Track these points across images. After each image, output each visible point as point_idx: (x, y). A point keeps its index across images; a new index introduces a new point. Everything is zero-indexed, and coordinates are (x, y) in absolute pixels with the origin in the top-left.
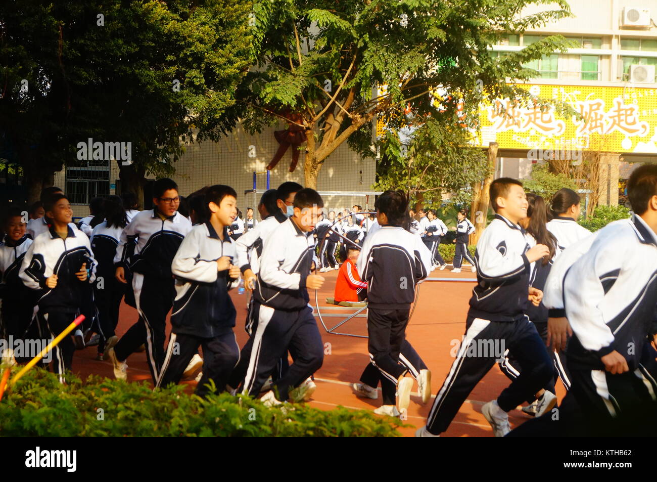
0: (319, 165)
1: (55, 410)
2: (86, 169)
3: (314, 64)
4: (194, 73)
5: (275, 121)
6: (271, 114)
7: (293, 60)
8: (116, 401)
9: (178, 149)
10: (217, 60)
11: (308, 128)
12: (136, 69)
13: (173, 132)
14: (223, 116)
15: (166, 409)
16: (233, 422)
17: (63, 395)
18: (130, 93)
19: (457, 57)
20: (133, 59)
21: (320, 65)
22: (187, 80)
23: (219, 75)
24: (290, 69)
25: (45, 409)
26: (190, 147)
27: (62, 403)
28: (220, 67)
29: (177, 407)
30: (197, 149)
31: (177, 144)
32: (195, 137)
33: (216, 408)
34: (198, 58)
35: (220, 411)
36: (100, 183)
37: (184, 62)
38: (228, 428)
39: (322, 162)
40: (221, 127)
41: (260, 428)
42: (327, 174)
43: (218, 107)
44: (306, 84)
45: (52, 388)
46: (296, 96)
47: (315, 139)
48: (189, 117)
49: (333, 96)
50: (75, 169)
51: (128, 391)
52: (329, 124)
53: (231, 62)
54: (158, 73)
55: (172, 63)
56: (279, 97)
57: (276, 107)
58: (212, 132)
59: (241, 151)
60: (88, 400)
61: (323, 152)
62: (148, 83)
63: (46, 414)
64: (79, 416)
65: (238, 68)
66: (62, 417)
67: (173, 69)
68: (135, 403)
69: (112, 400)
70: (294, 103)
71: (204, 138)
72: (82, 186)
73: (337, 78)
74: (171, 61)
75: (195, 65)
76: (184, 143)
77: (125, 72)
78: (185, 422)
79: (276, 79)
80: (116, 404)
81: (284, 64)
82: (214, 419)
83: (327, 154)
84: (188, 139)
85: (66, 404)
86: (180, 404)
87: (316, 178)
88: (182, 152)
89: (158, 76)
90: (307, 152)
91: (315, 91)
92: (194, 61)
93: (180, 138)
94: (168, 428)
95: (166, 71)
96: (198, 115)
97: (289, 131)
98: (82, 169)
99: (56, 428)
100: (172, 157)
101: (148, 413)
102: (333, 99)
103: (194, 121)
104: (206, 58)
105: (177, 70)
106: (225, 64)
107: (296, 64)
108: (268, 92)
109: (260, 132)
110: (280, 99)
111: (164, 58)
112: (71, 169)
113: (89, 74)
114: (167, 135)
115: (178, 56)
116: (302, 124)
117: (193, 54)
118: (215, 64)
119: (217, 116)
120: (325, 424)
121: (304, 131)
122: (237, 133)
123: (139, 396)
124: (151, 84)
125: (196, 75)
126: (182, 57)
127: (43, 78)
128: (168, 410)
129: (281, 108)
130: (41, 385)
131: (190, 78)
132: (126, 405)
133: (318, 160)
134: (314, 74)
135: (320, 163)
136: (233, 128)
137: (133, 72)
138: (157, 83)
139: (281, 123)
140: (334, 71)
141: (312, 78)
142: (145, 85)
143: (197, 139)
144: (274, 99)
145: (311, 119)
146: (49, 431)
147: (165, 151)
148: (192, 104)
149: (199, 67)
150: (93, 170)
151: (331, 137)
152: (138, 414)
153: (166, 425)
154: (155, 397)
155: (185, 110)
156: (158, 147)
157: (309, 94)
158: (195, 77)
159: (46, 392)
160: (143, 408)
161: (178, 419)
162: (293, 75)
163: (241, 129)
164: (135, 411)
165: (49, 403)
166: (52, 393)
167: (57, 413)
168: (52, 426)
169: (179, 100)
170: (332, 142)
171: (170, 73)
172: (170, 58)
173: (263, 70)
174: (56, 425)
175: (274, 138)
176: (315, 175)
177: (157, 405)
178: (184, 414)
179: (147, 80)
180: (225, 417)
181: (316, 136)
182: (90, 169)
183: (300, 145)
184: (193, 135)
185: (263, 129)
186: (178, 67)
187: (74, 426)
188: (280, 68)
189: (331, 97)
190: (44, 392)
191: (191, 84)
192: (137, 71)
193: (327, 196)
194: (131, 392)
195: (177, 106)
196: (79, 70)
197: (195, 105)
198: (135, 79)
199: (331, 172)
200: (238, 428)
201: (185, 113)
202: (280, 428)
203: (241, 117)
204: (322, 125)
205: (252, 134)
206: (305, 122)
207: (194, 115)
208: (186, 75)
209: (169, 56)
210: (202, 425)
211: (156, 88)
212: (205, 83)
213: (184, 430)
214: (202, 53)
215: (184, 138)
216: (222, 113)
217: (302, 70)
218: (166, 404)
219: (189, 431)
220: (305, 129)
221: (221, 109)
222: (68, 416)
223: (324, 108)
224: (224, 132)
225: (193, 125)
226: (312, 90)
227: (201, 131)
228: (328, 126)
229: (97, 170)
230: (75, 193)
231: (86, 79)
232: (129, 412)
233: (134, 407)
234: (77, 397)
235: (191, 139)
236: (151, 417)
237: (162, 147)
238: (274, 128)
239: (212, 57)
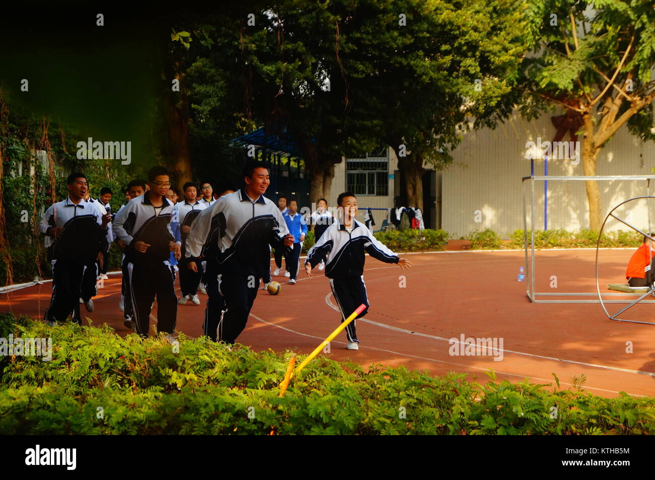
0: (598, 150)
1: (339, 398)
2: (365, 160)
3: (590, 47)
4: (469, 61)
5: (552, 106)
6: (548, 100)
7: (569, 44)
8: (398, 389)
9: (455, 138)
10: (491, 48)
11: (586, 113)
12: (411, 60)
13: (450, 122)
14: (498, 105)
15: (447, 396)
16: (514, 410)
17: (347, 383)
18: (406, 84)
20: (409, 50)
21: (596, 48)
22: (462, 69)
23: (493, 63)
24: (565, 52)
25: (330, 396)
26: (466, 136)
27: (345, 391)
28: (495, 54)
29: (458, 395)
30: (473, 137)
31: (454, 134)
32: (471, 125)
33: (497, 396)
34: (473, 47)
35: (501, 399)
36: (379, 174)
37: (459, 51)
38: (509, 416)
39: (602, 146)
40: (497, 114)
41: (542, 416)
42: (606, 158)
43: (493, 95)
44: (583, 68)
45: (336, 376)
46: (572, 80)
47: (593, 124)
48: (465, 106)
49: (610, 78)
50: (355, 160)
51: (410, 378)
52: (607, 107)
53: (506, 50)
54: (434, 63)
55: (446, 53)
56: (555, 80)
57: (552, 93)
58: (489, 120)
59: (519, 138)
60: (370, 388)
61: (602, 136)
62: (423, 74)
63: (330, 402)
64: (363, 403)
65: (513, 55)
66: (346, 405)
67: (448, 58)
68: (416, 391)
69: (394, 388)
70: (571, 87)
71: (481, 125)
72: (361, 177)
73: (614, 61)
74: (446, 51)
75: (470, 54)
76: (461, 131)
77: (401, 63)
78: (467, 410)
79: (552, 64)
80: (398, 391)
81: (560, 49)
82: (496, 406)
83: (606, 138)
84: (464, 127)
85: (350, 392)
86: (461, 392)
87: (595, 162)
88: (459, 140)
89: (433, 66)
90: (585, 137)
91: (592, 75)
92: (468, 50)
93: (457, 127)
94: (450, 417)
95: (441, 61)
96: (474, 103)
97: (565, 116)
98: (362, 160)
99: (340, 415)
100: (448, 146)
101: (429, 401)
102: (611, 82)
103: (470, 110)
104: (481, 46)
105: (452, 60)
106: (500, 52)
107: (572, 48)
108: (545, 78)
109: (537, 118)
110: (557, 82)
111: (439, 48)
112: (351, 160)
113: (366, 67)
114: (443, 124)
115: (452, 46)
116: (579, 108)
117: (467, 43)
118: (489, 52)
119: (493, 103)
120: (608, 413)
121: (582, 116)
122: (513, 120)
123: (420, 384)
124: (426, 75)
125: (470, 63)
126: (457, 47)
127: (321, 73)
128: (449, 398)
129: (557, 93)
130: (326, 374)
131: (465, 67)
132: (408, 393)
133: (597, 144)
134: (592, 57)
135: (598, 147)
136: (509, 115)
137: (409, 63)
138: (432, 74)
139: (558, 108)
140: (612, 53)
141: (589, 61)
142: (420, 76)
143: (474, 128)
144: (550, 84)
145: (588, 104)
146: (334, 418)
147: (442, 140)
148: (467, 92)
149: (474, 56)
150: (372, 161)
151: (610, 121)
152: (420, 402)
153: (448, 413)
154: (436, 385)
155: (461, 99)
156: (434, 136)
157: (586, 78)
158: (470, 66)
159: (330, 380)
160: (425, 396)
161: (460, 407)
162: (570, 59)
163: (517, 117)
164: (417, 399)
165: (333, 391)
166: (335, 381)
167: (341, 401)
168: (337, 413)
169: (454, 89)
170: (610, 125)
171: (445, 63)
172: (444, 47)
173: (539, 55)
174: (339, 413)
175: (551, 123)
176: (593, 160)
177: (438, 392)
178: (465, 401)
179: (423, 70)
180: (506, 404)
181: (594, 120)
182: (369, 161)
183: (577, 130)
184: (469, 124)
185: (540, 115)
186: (453, 56)
187: (357, 413)
188: (556, 53)
189: (608, 80)
190: (327, 380)
191: (466, 73)
192: (412, 62)
193: (609, 181)
194: (413, 380)
195: (452, 95)
196: (356, 64)
197: (471, 93)
198: (411, 70)
199: (610, 157)
200: (519, 416)
201: (460, 102)
202: (562, 416)
203: (518, 103)
204: (601, 109)
205: (529, 120)
206: (582, 107)
207: (469, 103)
208: (461, 64)
209: (443, 46)
210: (484, 413)
211: (431, 78)
212: (481, 72)
213: (465, 418)
214: (477, 42)
215: (460, 127)
216: (498, 101)
217: (579, 53)
218: (448, 392)
219: (470, 419)
220: (582, 113)
221: (497, 97)
222: (352, 403)
223: (602, 90)
224: (501, 119)
225: (469, 113)
226: (589, 74)
227: (477, 119)
228: (606, 110)
229: (376, 161)
230: (355, 185)
231: (363, 72)
232: (411, 400)
233: (415, 395)
234: (360, 384)
235: (468, 128)
236: (433, 404)
237: (438, 137)
238: (551, 113)
239: (487, 45)
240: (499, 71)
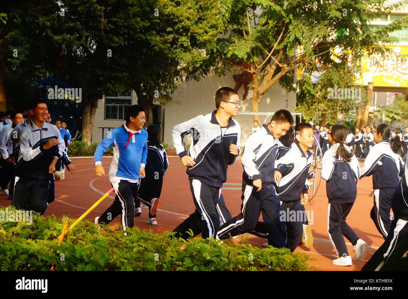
0: (261, 96)
1: (95, 246)
2: (117, 98)
3: (258, 33)
4: (183, 39)
5: (234, 68)
6: (231, 65)
7: (245, 30)
8: (133, 241)
9: (174, 86)
10: (198, 31)
11: (254, 73)
12: (148, 36)
13: (170, 76)
14: (201, 66)
15: (163, 246)
16: (204, 255)
17: (100, 237)
18: (145, 51)
19: (348, 29)
20: (146, 30)
21: (262, 34)
22: (179, 43)
23: (199, 40)
24: (243, 35)
25: (90, 245)
26: (180, 85)
27: (100, 242)
28: (200, 35)
29: (170, 246)
30: (185, 86)
31: (173, 83)
32: (184, 78)
33: (194, 247)
34: (186, 30)
35: (196, 248)
36: (125, 107)
37: (177, 32)
38: (201, 259)
39: (263, 94)
40: (200, 72)
41: (221, 259)
42: (266, 102)
43: (198, 60)
44: (254, 45)
45: (94, 232)
46: (247, 53)
47: (258, 80)
48: (181, 66)
49: (270, 53)
50: (111, 98)
51: (140, 235)
52: (267, 70)
53: (206, 32)
54: (162, 39)
55: (170, 33)
56: (236, 53)
57: (234, 60)
58: (195, 75)
59: (213, 87)
60: (115, 241)
61: (263, 88)
62: (155, 45)
63: (90, 249)
64: (110, 249)
65: (211, 36)
66: (99, 250)
67: (171, 37)
68: (144, 243)
69: (130, 240)
70: (246, 57)
71: (190, 78)
72: (114, 108)
73: (272, 42)
74: (169, 31)
75: (184, 34)
76: (177, 82)
77: (141, 38)
78: (175, 255)
79: (234, 42)
80: (133, 243)
81: (240, 33)
82: (193, 253)
83: (266, 89)
84: (179, 79)
85: (102, 243)
86: (172, 243)
87: (259, 104)
88: (176, 87)
89: (162, 40)
90: (253, 88)
91: (259, 50)
92: (184, 32)
93: (175, 79)
94: (164, 259)
95: (167, 37)
96: (186, 65)
97: (242, 75)
98: (115, 98)
99: (96, 257)
100: (170, 91)
101: (152, 249)
102: (270, 55)
103: (183, 69)
104: (191, 29)
105: (173, 37)
106: (203, 33)
107: (247, 33)
108: (231, 50)
109: (224, 75)
110: (237, 54)
111: (165, 29)
112: (108, 98)
113: (119, 39)
114: (167, 77)
115: (174, 28)
116: (250, 70)
117: (183, 27)
118: (197, 33)
119: (198, 65)
120: (261, 258)
121: (252, 75)
122: (210, 76)
123: (146, 238)
124: (157, 46)
125: (185, 40)
126: (176, 29)
127: (91, 42)
128: (164, 247)
129: (237, 60)
130: (88, 231)
131: (181, 42)
132: (139, 244)
133: (260, 93)
134: (258, 39)
135: (261, 95)
136: (208, 73)
137: (146, 38)
138: (161, 45)
139: (238, 70)
140: (271, 37)
141: (257, 41)
142: (153, 46)
143: (186, 80)
144: (233, 55)
145: (256, 68)
146: (92, 259)
147: (166, 87)
148: (182, 58)
149: (187, 35)
150: (122, 98)
151: (269, 79)
152: (146, 249)
153: (163, 257)
154: (156, 239)
155: (178, 62)
156: (161, 85)
157: (255, 52)
158: (184, 41)
159: (90, 235)
160: (149, 246)
161: (171, 253)
162: (245, 40)
163: (212, 73)
164: (144, 248)
165: (92, 242)
166: (93, 235)
167: (97, 248)
168: (93, 256)
169: (174, 56)
170: (269, 82)
171: (169, 39)
172: (169, 29)
173: (227, 36)
174: (95, 255)
175: (233, 79)
176: (258, 103)
177: (157, 243)
178: (174, 249)
179: (155, 42)
180: (199, 252)
181: (259, 78)
182: (120, 98)
183: (248, 83)
184: (183, 77)
185: (227, 73)
186: (174, 35)
187: (106, 256)
188: (237, 36)
189: (268, 54)
190: (89, 235)
191: (182, 46)
192: (149, 38)
193: (266, 115)
194: (142, 236)
195: (173, 59)
196: (113, 37)
197: (184, 59)
198: (148, 43)
199: (268, 100)
200: (207, 259)
201: (178, 63)
202: (233, 259)
203: (213, 66)
204: (263, 71)
205: (220, 76)
206: (252, 69)
207: (183, 65)
208: (179, 40)
209: (168, 28)
210: (185, 257)
211: (160, 48)
212: (191, 45)
213: (174, 260)
214: (189, 27)
215: (177, 79)
216: (201, 64)
217: (251, 36)
218: (163, 244)
219: (177, 260)
220: (252, 73)
221: (200, 61)
222: (103, 249)
223: (264, 60)
224: (202, 75)
225: (183, 71)
226: (257, 49)
227: (188, 74)
228: (266, 72)
229: (124, 98)
230: (111, 113)
231: (117, 42)
232: (141, 248)
233: (143, 245)
234: (109, 238)
235: (182, 80)
236: (154, 251)
237: (164, 85)
238: (233, 73)
239: (195, 29)
240: (202, 45)
